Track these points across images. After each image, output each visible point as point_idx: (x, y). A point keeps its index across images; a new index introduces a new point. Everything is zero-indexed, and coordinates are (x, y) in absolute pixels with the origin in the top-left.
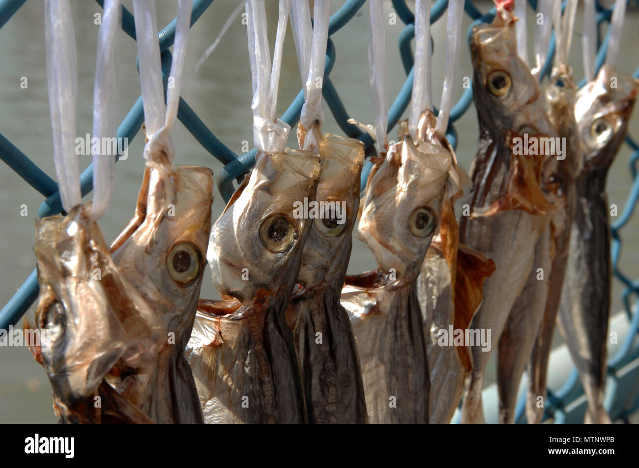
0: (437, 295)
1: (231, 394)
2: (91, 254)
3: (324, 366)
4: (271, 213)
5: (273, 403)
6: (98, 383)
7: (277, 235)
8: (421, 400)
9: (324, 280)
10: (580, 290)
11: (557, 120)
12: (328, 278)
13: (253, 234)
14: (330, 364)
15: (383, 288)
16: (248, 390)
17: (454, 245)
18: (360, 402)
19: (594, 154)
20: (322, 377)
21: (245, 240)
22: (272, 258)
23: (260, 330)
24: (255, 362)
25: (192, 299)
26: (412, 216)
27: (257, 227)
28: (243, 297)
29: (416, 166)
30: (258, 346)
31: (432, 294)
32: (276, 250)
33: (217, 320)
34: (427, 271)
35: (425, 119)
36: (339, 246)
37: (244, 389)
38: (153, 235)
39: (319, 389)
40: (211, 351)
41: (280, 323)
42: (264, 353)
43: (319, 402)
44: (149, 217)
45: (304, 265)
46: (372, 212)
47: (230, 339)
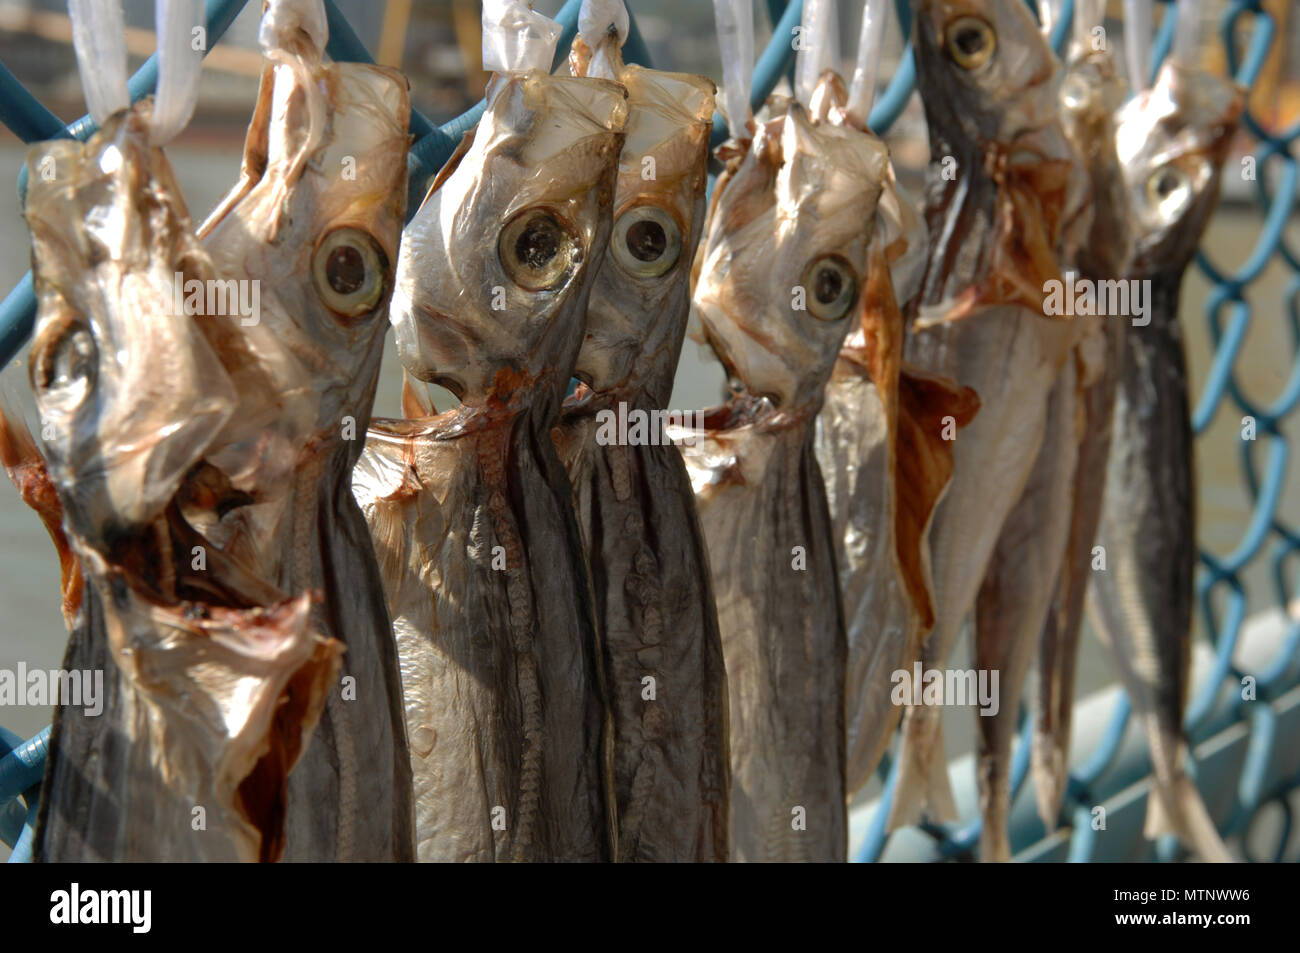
0: (858, 463)
1: (438, 607)
2: (153, 213)
3: (634, 563)
4: (522, 205)
5: (529, 626)
6: (169, 489)
7: (537, 252)
8: (830, 679)
9: (631, 373)
10: (1133, 527)
11: (1087, 146)
12: (640, 369)
13: (486, 250)
14: (644, 560)
15: (750, 429)
16: (475, 595)
17: (893, 351)
18: (711, 647)
19: (1155, 239)
20: (630, 586)
21: (468, 261)
22: (525, 301)
23: (500, 464)
24: (491, 535)
25: (369, 352)
26: (809, 272)
27: (494, 235)
28: (464, 387)
29: (815, 166)
30: (497, 499)
31: (847, 463)
32: (534, 286)
33: (406, 442)
34: (835, 411)
35: (826, 92)
36: (663, 299)
37: (465, 596)
38: (282, 204)
39: (624, 613)
40: (395, 510)
41: (543, 451)
42: (510, 516)
43: (622, 641)
44: (274, 167)
45: (590, 336)
46: (725, 264)
47: (436, 482)
